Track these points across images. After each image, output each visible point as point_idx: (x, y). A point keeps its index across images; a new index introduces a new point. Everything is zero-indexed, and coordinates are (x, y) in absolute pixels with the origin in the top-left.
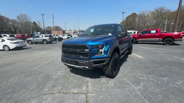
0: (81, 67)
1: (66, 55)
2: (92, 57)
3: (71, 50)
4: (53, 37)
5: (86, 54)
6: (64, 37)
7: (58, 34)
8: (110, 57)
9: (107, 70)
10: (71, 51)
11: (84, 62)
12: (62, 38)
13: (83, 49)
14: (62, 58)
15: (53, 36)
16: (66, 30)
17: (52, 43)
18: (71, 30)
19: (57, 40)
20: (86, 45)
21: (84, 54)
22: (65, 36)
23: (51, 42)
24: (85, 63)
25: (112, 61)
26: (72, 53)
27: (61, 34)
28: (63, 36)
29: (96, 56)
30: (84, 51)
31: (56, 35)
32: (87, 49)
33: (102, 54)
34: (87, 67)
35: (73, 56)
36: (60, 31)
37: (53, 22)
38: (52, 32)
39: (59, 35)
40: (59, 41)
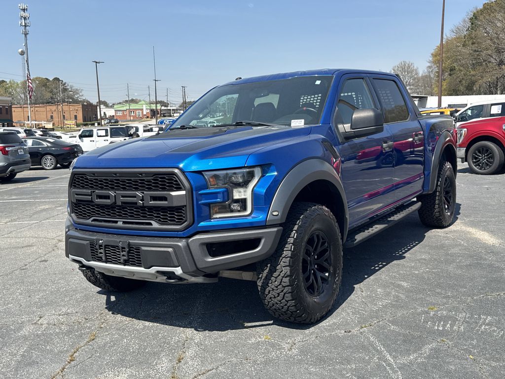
0: (154, 270)
1: (89, 221)
2: (202, 224)
3: (108, 197)
4: (22, 143)
5: (173, 213)
6: (87, 145)
7: (50, 126)
8: (280, 225)
9: (271, 286)
10: (108, 201)
11: (166, 246)
12: (76, 146)
13: (164, 189)
14: (68, 237)
15: (22, 135)
16: (100, 103)
17: (18, 176)
18: (133, 101)
19: (49, 161)
20: (174, 174)
21: (164, 209)
22: (95, 137)
23: (13, 174)
24: (170, 250)
25: (291, 240)
26: (114, 210)
27: (71, 123)
28: (81, 137)
29: (219, 218)
30: (164, 198)
31: (39, 133)
32: (179, 189)
33: (244, 208)
34: (178, 271)
35: (120, 224)
36: (66, 108)
37: (22, 53)
38: (16, 114)
39: (58, 133)
40: (55, 168)
